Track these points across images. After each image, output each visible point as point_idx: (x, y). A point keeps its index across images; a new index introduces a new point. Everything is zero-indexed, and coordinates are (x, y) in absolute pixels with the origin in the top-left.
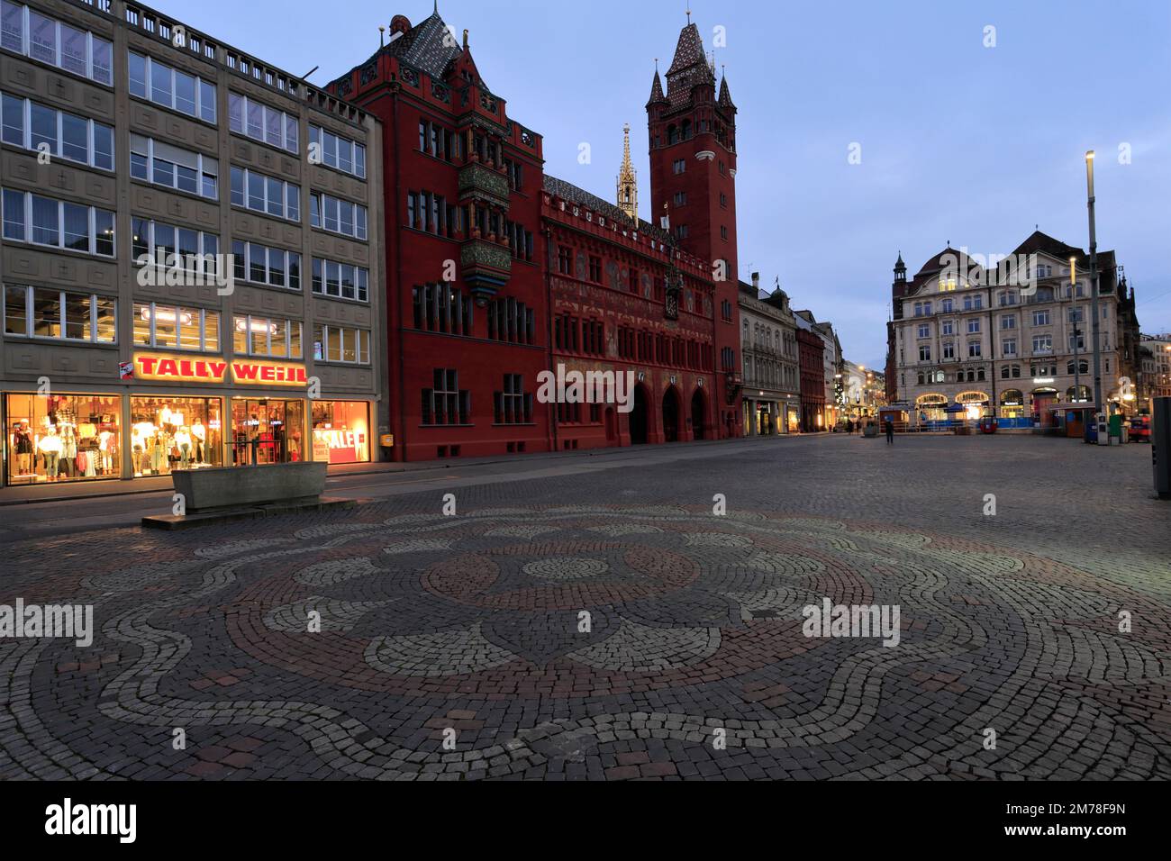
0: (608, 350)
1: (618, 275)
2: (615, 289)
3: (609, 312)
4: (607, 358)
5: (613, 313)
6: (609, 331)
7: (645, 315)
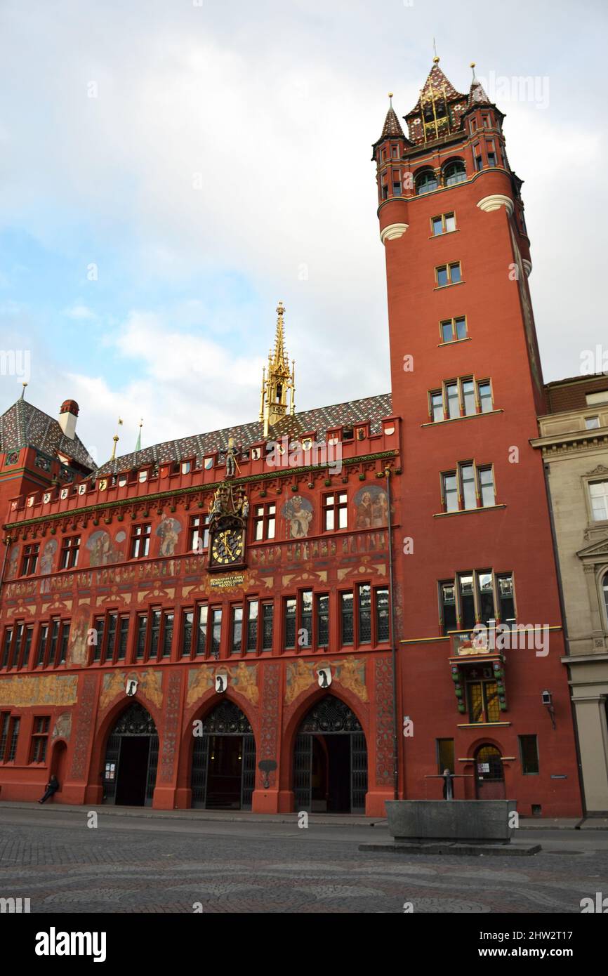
0: (72, 655)
1: (107, 545)
2: (98, 565)
3: (81, 602)
4: (69, 666)
5: (88, 601)
6: (78, 628)
7: (158, 584)
